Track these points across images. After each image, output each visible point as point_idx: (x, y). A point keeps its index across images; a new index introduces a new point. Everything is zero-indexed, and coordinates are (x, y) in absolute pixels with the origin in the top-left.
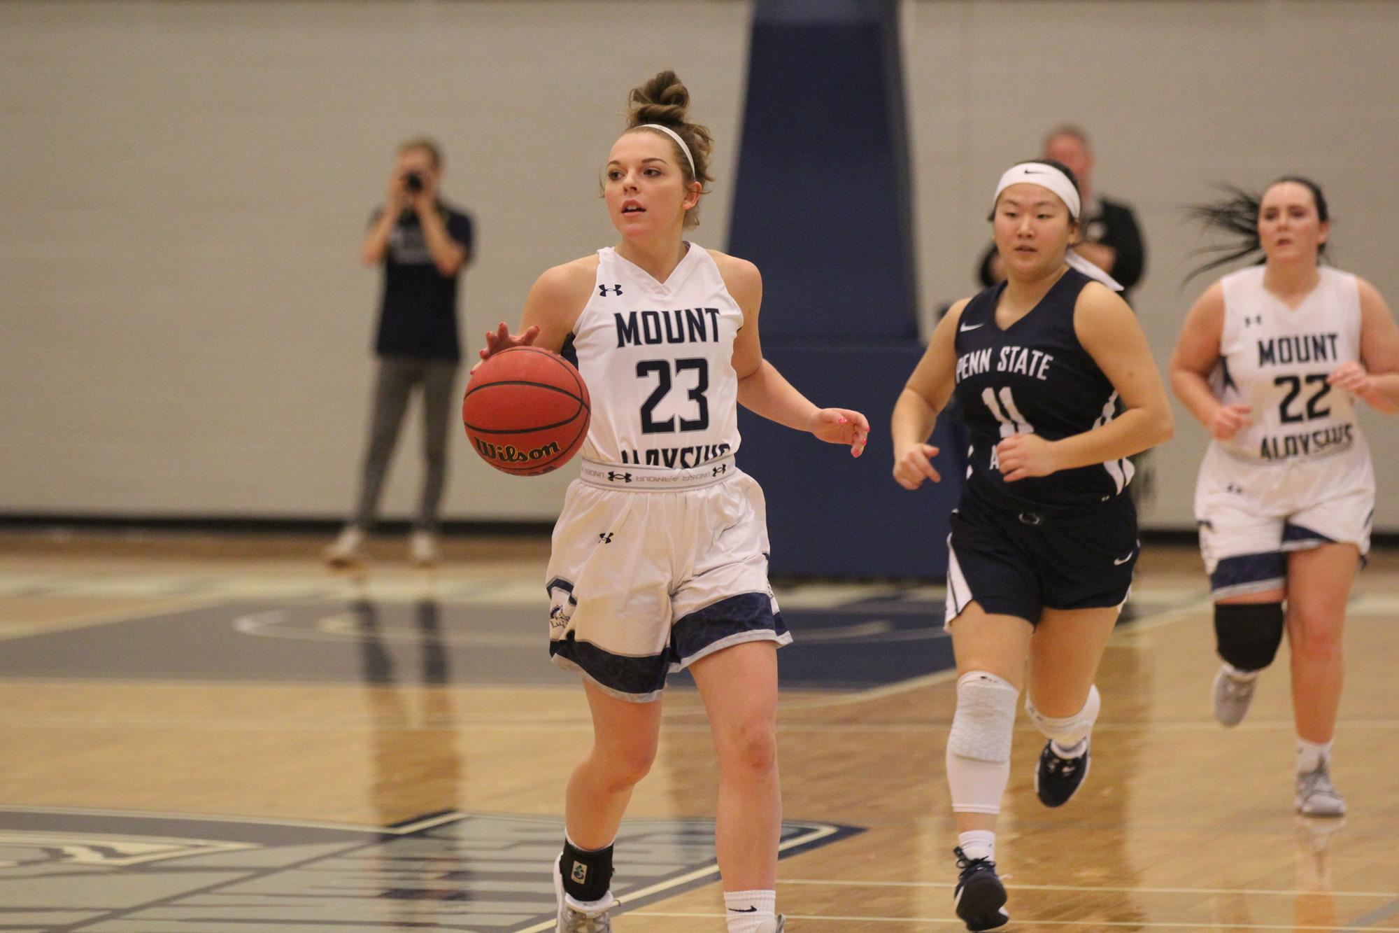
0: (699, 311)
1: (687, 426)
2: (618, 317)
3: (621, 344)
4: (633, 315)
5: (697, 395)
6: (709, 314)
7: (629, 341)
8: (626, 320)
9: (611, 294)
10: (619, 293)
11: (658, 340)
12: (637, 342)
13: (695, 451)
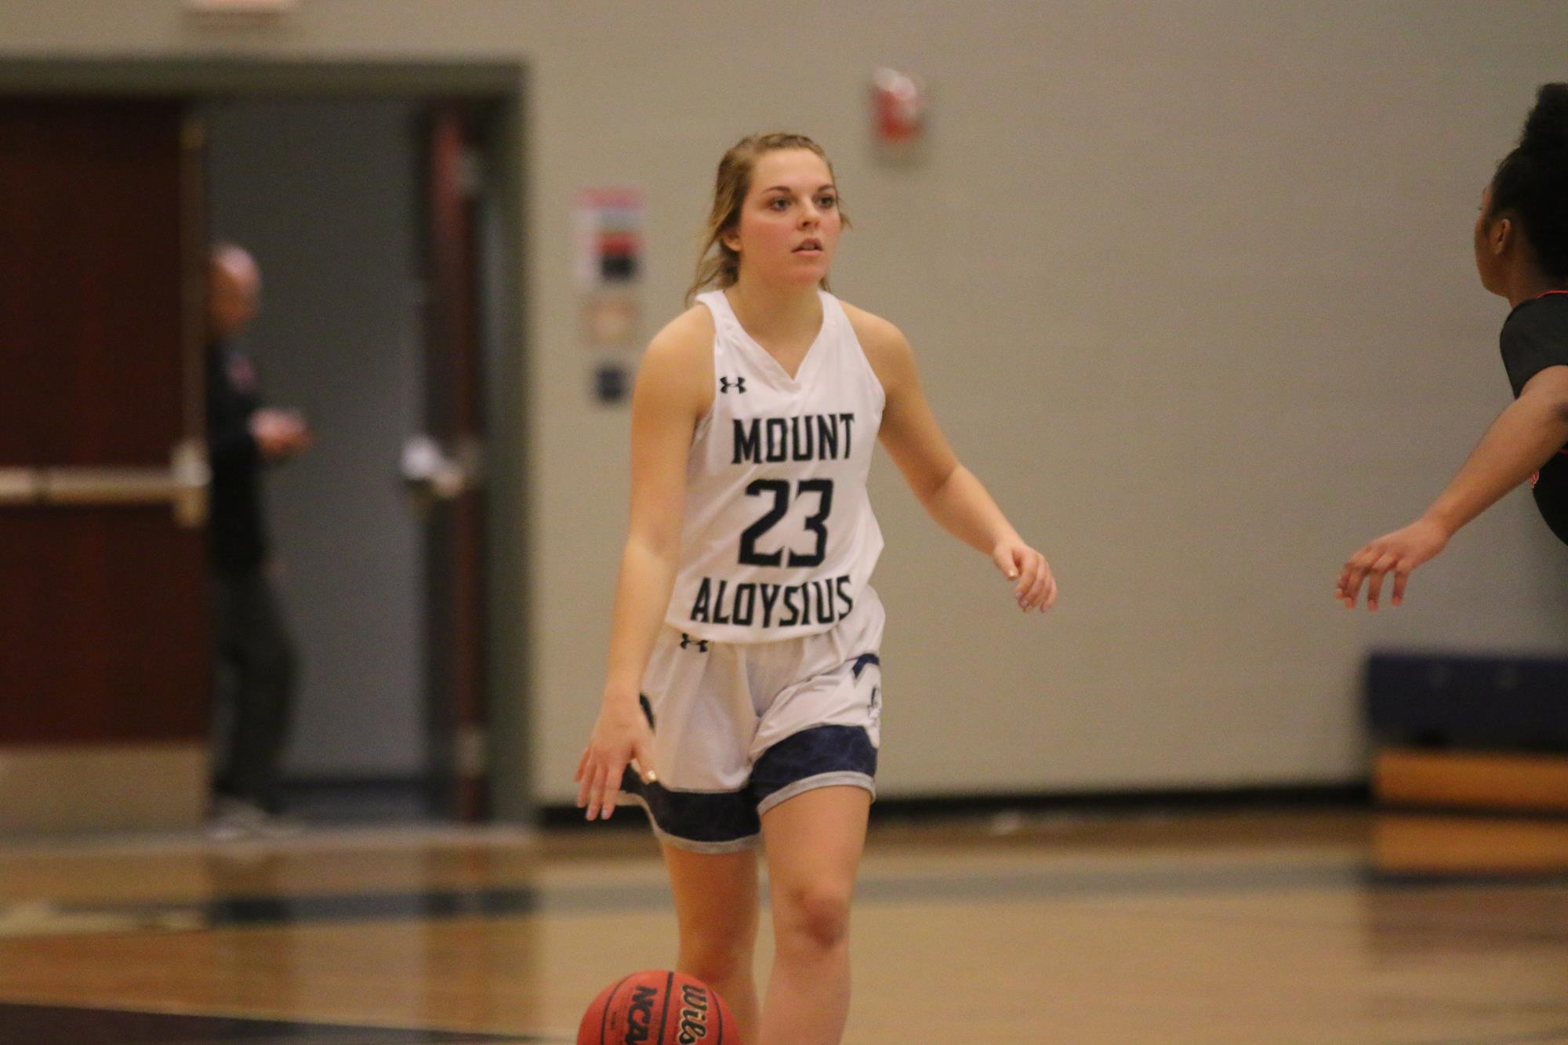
0: (833, 417)
1: (797, 561)
2: (738, 424)
3: (737, 460)
4: (756, 423)
5: (815, 524)
6: (844, 423)
7: (747, 457)
8: (747, 429)
9: (733, 390)
10: (742, 390)
11: (782, 458)
12: (757, 460)
13: (800, 591)
